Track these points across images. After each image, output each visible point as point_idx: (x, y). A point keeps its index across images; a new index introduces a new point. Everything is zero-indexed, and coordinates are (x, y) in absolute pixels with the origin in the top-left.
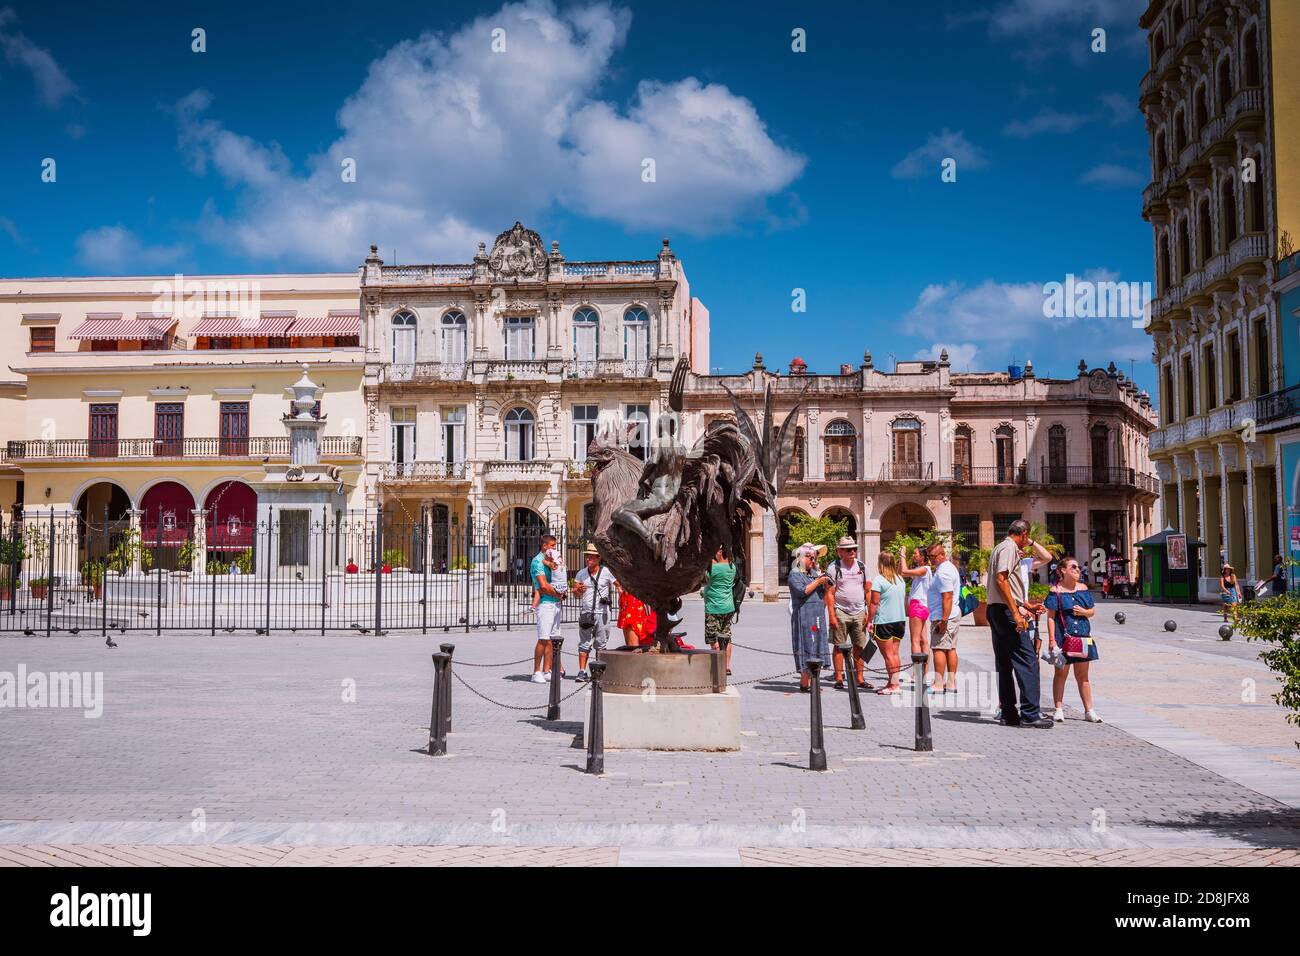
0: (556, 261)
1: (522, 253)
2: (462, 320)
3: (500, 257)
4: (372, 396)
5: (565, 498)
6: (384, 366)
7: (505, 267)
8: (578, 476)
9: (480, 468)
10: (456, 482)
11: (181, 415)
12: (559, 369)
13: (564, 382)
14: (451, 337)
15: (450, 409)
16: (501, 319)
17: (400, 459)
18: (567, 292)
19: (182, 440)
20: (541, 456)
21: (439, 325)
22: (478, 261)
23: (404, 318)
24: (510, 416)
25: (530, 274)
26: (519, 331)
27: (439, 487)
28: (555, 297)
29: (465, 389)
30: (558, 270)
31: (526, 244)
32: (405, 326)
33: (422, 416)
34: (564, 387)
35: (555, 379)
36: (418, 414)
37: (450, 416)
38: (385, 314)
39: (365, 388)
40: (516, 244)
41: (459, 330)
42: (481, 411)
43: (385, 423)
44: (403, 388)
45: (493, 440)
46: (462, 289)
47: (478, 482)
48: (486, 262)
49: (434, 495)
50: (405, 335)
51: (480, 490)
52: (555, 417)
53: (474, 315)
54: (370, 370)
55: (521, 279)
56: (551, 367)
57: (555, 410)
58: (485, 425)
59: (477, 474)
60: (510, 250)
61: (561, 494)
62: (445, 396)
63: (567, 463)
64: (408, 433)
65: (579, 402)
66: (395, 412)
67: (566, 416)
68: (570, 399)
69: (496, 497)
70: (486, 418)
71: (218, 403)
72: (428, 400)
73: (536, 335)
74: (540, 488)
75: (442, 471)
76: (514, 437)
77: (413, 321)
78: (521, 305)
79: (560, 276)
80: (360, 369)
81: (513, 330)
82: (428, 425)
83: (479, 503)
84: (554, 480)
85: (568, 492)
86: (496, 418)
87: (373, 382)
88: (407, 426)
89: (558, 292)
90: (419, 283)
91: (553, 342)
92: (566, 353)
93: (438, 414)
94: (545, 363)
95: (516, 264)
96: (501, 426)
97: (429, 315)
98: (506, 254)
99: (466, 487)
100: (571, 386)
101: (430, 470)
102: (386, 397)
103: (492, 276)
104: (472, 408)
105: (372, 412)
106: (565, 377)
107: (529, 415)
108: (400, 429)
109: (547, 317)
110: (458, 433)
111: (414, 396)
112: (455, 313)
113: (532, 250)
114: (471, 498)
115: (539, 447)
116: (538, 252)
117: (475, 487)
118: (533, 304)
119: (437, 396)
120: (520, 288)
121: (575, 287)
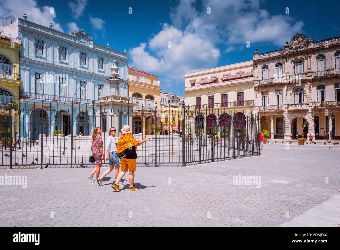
0: (310, 42)
1: (299, 42)
2: (281, 65)
3: (292, 45)
4: (256, 89)
5: (314, 114)
6: (259, 81)
7: (294, 47)
8: (317, 107)
9: (286, 106)
10: (279, 110)
11: (213, 98)
12: (311, 75)
13: (313, 79)
14: (278, 70)
15: (278, 91)
16: (293, 63)
17: (265, 105)
18: (314, 51)
19: (213, 104)
20: (306, 102)
21: (274, 67)
22: (285, 47)
23: (265, 67)
24: (296, 91)
25: (302, 48)
26: (299, 66)
27: (275, 112)
28: (310, 53)
29: (282, 85)
30: (311, 45)
31: (301, 39)
32: (265, 69)
33: (270, 93)
34: (313, 80)
35: (310, 78)
36: (269, 93)
37: (278, 92)
38: (260, 67)
39: (255, 87)
40: (297, 40)
41: (281, 68)
42: (287, 90)
43: (260, 96)
44: (264, 86)
45: (290, 98)
46: (281, 56)
47: (286, 110)
48: (288, 47)
49: (273, 115)
50: (265, 72)
51: (286, 113)
52: (310, 90)
53: (284, 63)
54: (255, 82)
55: (299, 50)
56: (308, 75)
57: (310, 87)
58: (288, 94)
59: (286, 108)
60: (295, 42)
61: (312, 113)
62: (276, 87)
63: (314, 103)
64: (266, 98)
65: (318, 84)
66: (263, 93)
67: (314, 89)
68: (315, 84)
69: (291, 114)
70: (288, 92)
71: (221, 95)
72: (272, 89)
73: (304, 66)
74: (305, 111)
75: (276, 108)
76: (297, 97)
77: (267, 68)
78: (299, 57)
79: (312, 46)
80: (253, 83)
81: (297, 65)
82: (272, 95)
83: (286, 116)
84: (310, 109)
85: (315, 112)
86: (291, 92)
87: (256, 85)
88: (266, 96)
89: (311, 52)
90: (269, 57)
91: (309, 67)
92: (314, 69)
93: (274, 92)
94: (306, 74)
95: (297, 46)
96: (293, 94)
97: (272, 65)
98: (294, 43)
99: (283, 112)
100: (315, 80)
101: (271, 108)
102: (260, 89)
103: (290, 50)
104: (284, 90)
105: (257, 93)
106: (313, 77)
107: (302, 90)
108: (264, 97)
109: (307, 60)
110: (280, 97)
111: (268, 88)
112: (279, 63)
113: (302, 40)
114: (284, 115)
115: (305, 99)
116: (304, 40)
117: (285, 112)
118: (303, 57)
119: (274, 88)
120: (298, 52)
121: (317, 49)
